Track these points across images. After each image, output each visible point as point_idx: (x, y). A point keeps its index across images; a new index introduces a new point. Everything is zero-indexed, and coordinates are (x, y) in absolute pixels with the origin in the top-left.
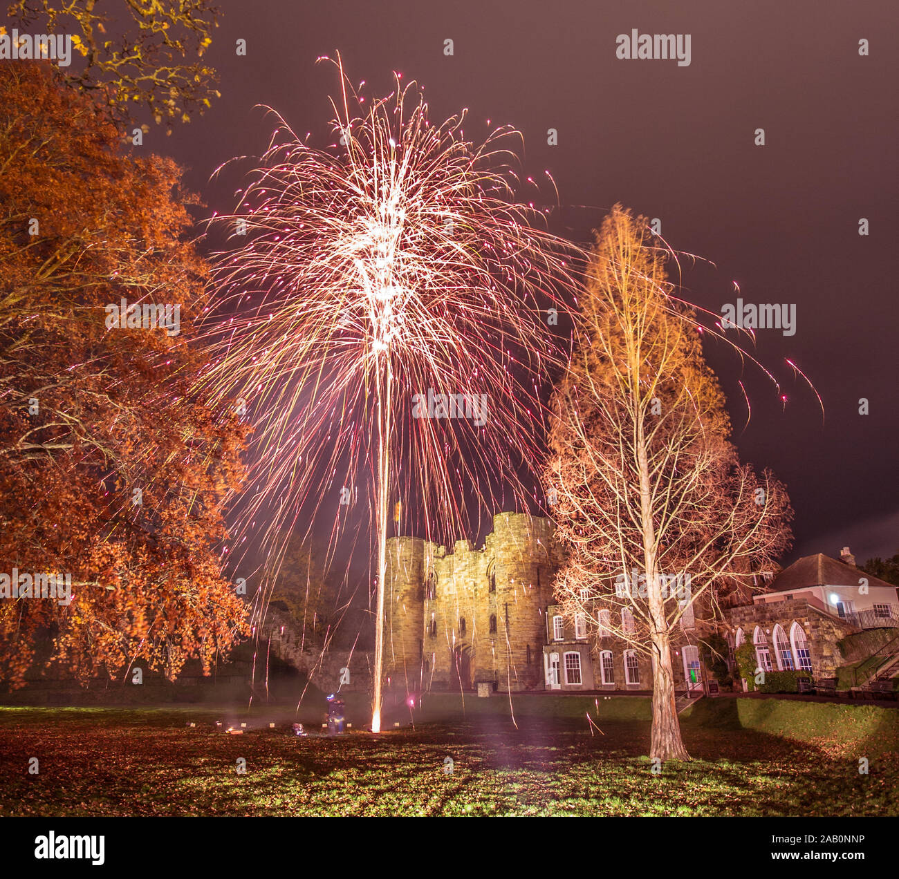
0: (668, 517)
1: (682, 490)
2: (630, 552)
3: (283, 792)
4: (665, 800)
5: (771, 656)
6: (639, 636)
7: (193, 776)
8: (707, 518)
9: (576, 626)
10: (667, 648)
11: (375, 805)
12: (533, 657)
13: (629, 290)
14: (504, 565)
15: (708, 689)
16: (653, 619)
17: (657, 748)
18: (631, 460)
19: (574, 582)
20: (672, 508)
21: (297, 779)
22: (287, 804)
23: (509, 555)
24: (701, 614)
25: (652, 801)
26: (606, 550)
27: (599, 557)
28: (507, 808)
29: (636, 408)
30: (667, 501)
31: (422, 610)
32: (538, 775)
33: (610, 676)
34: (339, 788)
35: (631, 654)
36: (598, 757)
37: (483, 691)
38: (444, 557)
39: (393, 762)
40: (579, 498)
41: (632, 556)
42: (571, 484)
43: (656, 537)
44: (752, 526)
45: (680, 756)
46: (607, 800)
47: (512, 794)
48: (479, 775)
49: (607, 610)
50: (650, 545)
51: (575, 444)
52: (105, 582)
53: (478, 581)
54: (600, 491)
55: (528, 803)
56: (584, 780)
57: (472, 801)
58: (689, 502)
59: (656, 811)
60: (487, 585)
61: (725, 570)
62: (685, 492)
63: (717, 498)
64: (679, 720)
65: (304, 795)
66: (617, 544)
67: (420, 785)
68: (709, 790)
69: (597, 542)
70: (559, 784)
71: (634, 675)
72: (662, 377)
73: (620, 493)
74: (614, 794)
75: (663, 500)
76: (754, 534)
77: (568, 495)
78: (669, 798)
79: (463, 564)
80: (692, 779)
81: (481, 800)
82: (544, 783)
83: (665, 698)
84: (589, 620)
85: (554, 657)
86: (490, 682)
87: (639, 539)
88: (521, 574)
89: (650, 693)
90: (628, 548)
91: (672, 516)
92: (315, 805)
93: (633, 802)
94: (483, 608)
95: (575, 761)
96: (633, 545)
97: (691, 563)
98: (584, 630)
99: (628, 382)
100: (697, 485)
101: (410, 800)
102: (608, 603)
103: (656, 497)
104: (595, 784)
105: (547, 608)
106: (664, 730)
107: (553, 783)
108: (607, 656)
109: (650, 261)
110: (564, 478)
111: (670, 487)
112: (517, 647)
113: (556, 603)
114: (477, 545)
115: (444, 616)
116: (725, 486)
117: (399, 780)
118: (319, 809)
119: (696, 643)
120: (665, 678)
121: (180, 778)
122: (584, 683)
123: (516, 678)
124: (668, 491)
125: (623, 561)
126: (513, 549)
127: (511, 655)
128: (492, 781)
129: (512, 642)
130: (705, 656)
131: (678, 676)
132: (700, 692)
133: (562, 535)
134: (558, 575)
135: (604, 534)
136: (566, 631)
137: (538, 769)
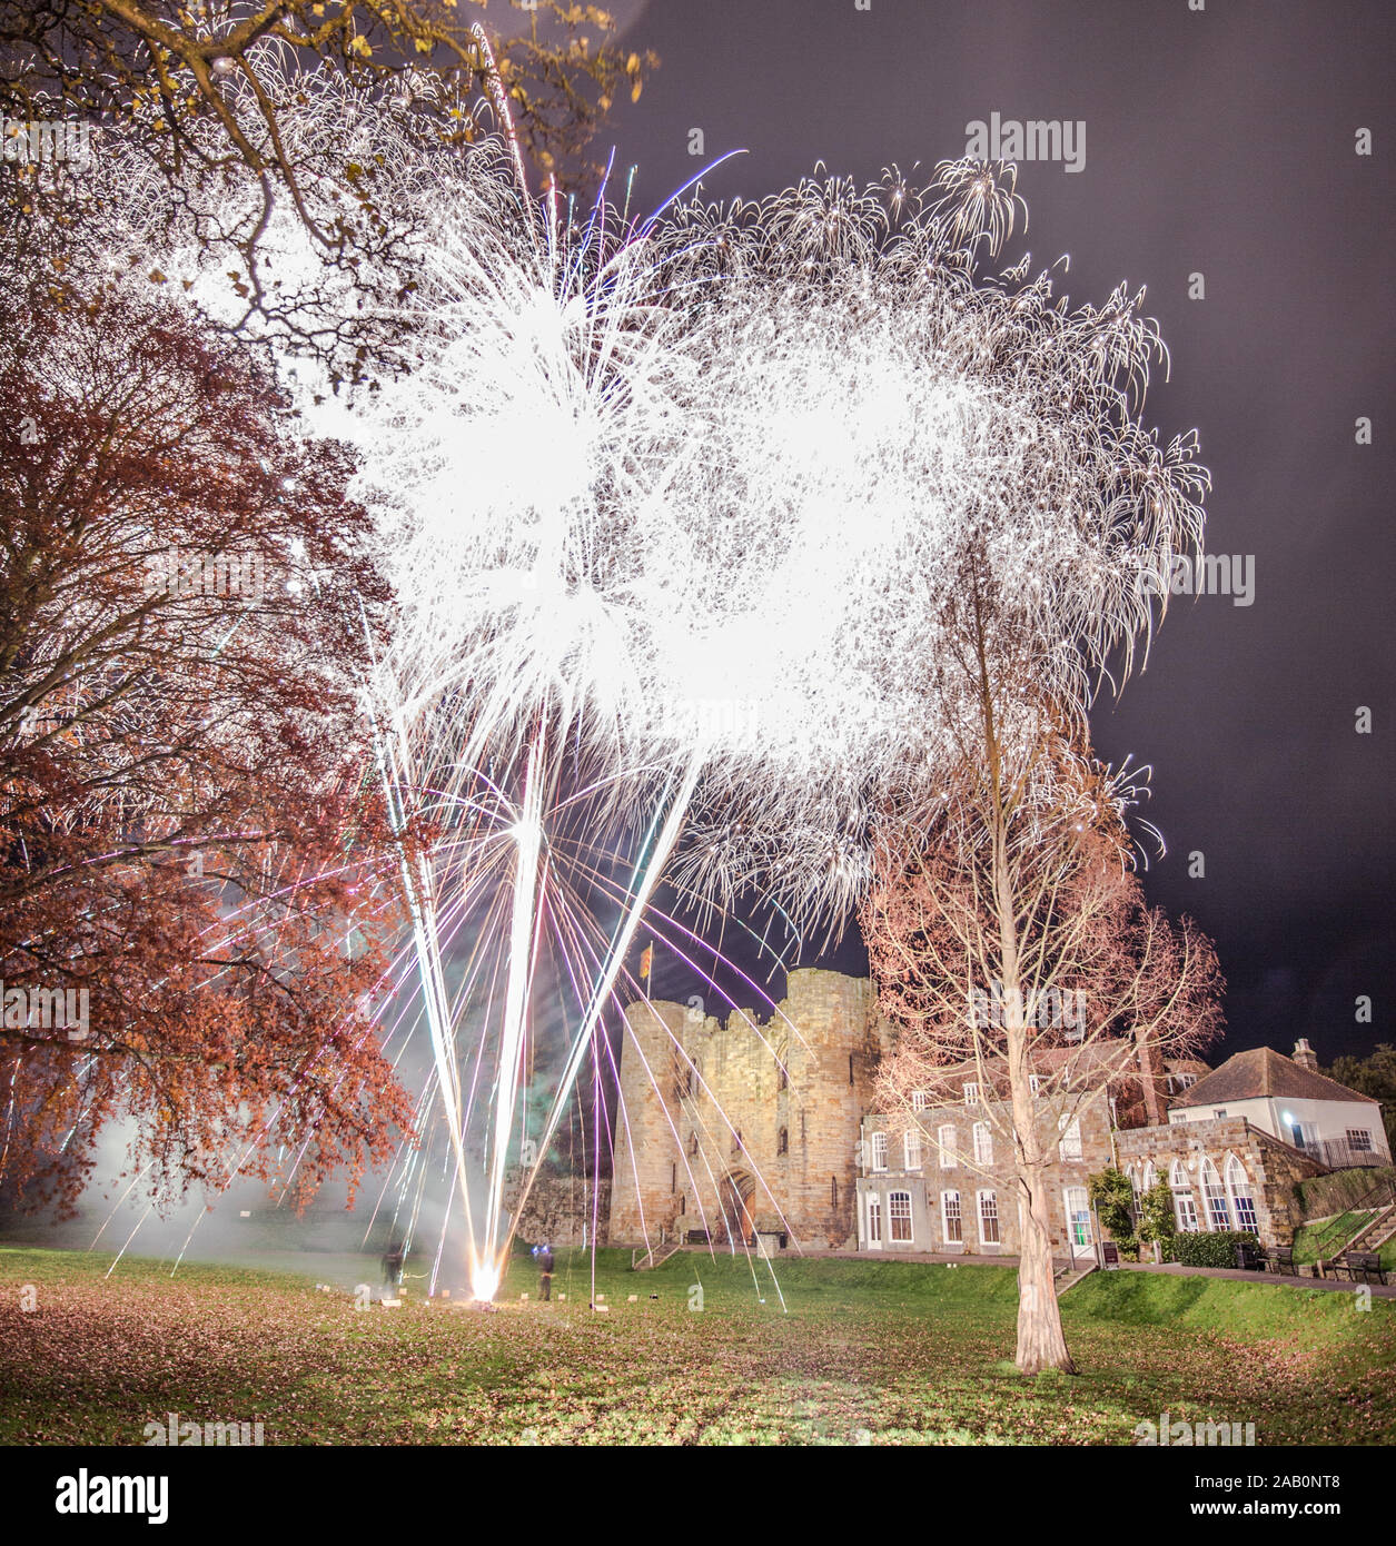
1: (1063, 943)
2: (987, 1036)
5: (1196, 1206)
8: (1099, 987)
9: (906, 1148)
10: (1041, 1188)
11: (597, 1429)
12: (841, 1196)
14: (802, 1049)
15: (1102, 1257)
16: (1021, 1142)
17: (1025, 1350)
18: (989, 896)
19: (904, 1079)
20: (1048, 969)
23: (809, 1035)
24: (1092, 1136)
26: (950, 1031)
27: (942, 1042)
29: (995, 819)
30: (1041, 960)
31: (678, 1116)
32: (846, 1389)
33: (956, 1229)
34: (541, 1400)
35: (988, 1196)
37: (766, 1249)
38: (714, 1034)
40: (912, 951)
41: (990, 1042)
42: (902, 927)
44: (1165, 1002)
45: (1061, 1364)
47: (806, 1418)
48: (756, 1386)
49: (952, 1126)
50: (1016, 1026)
52: (211, 1058)
53: (762, 1074)
54: (943, 941)
56: (914, 1399)
57: (745, 1428)
58: (1073, 962)
60: (776, 1080)
61: (1126, 1067)
62: (1066, 947)
63: (1114, 956)
64: (1060, 1305)
65: (488, 1411)
66: (968, 1023)
67: (666, 1399)
68: (1105, 1422)
69: (938, 1019)
70: (877, 1403)
71: (992, 1230)
73: (973, 945)
74: (961, 1423)
75: (1035, 958)
76: (1168, 1015)
77: (896, 945)
79: (741, 1046)
80: (1078, 1402)
81: (759, 1427)
82: (854, 1401)
83: (1038, 1267)
84: (925, 1139)
85: (873, 1198)
86: (776, 1234)
88: (824, 1065)
89: (1016, 1259)
91: (1048, 984)
94: (768, 1115)
98: (916, 1157)
100: (1084, 937)
101: (650, 1423)
102: (954, 1114)
103: (1024, 952)
104: (933, 1406)
105: (862, 1119)
106: (1038, 1322)
107: (867, 1403)
108: (952, 1198)
110: (891, 919)
112: (818, 1179)
113: (878, 1112)
114: (764, 1016)
115: (710, 1125)
116: (1125, 939)
117: (636, 1389)
119: (1086, 1182)
120: (1038, 1236)
122: (915, 1242)
123: (814, 1227)
124: (1043, 944)
125: (977, 1049)
126: (815, 1025)
127: (808, 1192)
128: (776, 1397)
129: (811, 1172)
130: (1099, 1204)
131: (1058, 1235)
132: (1091, 1261)
133: (887, 1006)
134: (881, 1068)
135: (949, 1007)
136: (892, 1156)
137: (845, 1378)
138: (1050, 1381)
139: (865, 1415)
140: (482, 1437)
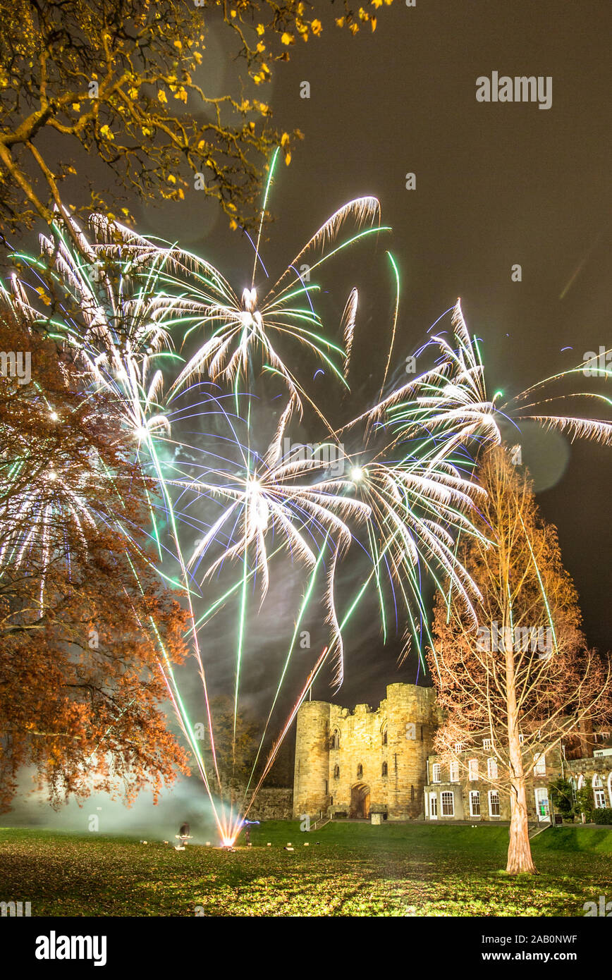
0: (528, 688)
1: (540, 668)
2: (496, 715)
3: (216, 893)
4: (516, 903)
5: (605, 796)
6: (501, 780)
7: (146, 881)
9: (451, 772)
10: (523, 789)
11: (289, 903)
12: (416, 795)
13: (503, 508)
14: (394, 724)
15: (554, 821)
16: (512, 767)
17: (512, 864)
19: (450, 738)
20: (531, 681)
21: (227, 884)
22: (220, 902)
23: (399, 717)
24: (551, 764)
25: (506, 903)
26: (477, 713)
27: (471, 719)
28: (393, 907)
29: (505, 602)
30: (528, 676)
31: (328, 758)
32: (418, 883)
33: (477, 809)
34: (261, 891)
35: (494, 793)
36: (465, 870)
37: (376, 820)
38: (346, 717)
39: (304, 872)
40: (456, 673)
41: (498, 719)
42: (451, 661)
43: (517, 704)
44: (596, 697)
45: (530, 871)
46: (472, 902)
47: (397, 897)
48: (371, 883)
49: (476, 760)
50: (512, 711)
51: (455, 631)
52: (73, 734)
53: (373, 737)
54: (474, 667)
55: (409, 904)
56: (453, 887)
57: (366, 902)
58: (545, 678)
59: (509, 911)
60: (380, 739)
61: (572, 730)
62: (542, 669)
63: (568, 674)
64: (530, 844)
65: (233, 896)
66: (486, 709)
67: (324, 889)
68: (551, 896)
69: (469, 707)
70: (434, 890)
71: (496, 809)
72: (527, 578)
73: (490, 670)
74: (477, 898)
75: (524, 675)
76: (597, 703)
77: (447, 670)
78: (521, 901)
80: (539, 888)
81: (373, 901)
82: (422, 889)
83: (520, 827)
84: (461, 767)
85: (433, 795)
86: (381, 813)
87: (504, 705)
88: (407, 732)
89: (508, 823)
90: (495, 712)
91: (531, 688)
92: (242, 903)
93: (492, 904)
94: (376, 757)
95: (447, 872)
96: (499, 710)
97: (545, 725)
98: (457, 775)
99: (499, 582)
100: (552, 664)
101: (317, 900)
102: (477, 755)
103: (518, 673)
104: (463, 891)
105: (428, 758)
106: (518, 851)
107: (429, 890)
108: (475, 795)
109: (521, 484)
110: (444, 657)
111: (530, 665)
112: (403, 786)
113: (436, 754)
114: (374, 708)
115: (346, 762)
116: (575, 665)
117: (309, 886)
118: (245, 906)
119: (547, 786)
120: (520, 812)
121: (135, 882)
122: (456, 815)
123: (402, 810)
124: (529, 668)
125: (491, 722)
126: (402, 712)
127: (398, 793)
128: (382, 887)
129: (400, 783)
130: (553, 795)
131: (531, 811)
132: (547, 823)
133: (442, 702)
134: (438, 733)
135: (476, 701)
136: (444, 776)
137: (418, 878)
138: (523, 878)
139: (428, 895)
140: (231, 908)
